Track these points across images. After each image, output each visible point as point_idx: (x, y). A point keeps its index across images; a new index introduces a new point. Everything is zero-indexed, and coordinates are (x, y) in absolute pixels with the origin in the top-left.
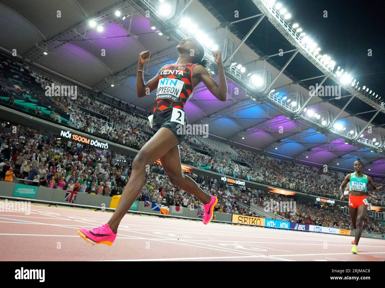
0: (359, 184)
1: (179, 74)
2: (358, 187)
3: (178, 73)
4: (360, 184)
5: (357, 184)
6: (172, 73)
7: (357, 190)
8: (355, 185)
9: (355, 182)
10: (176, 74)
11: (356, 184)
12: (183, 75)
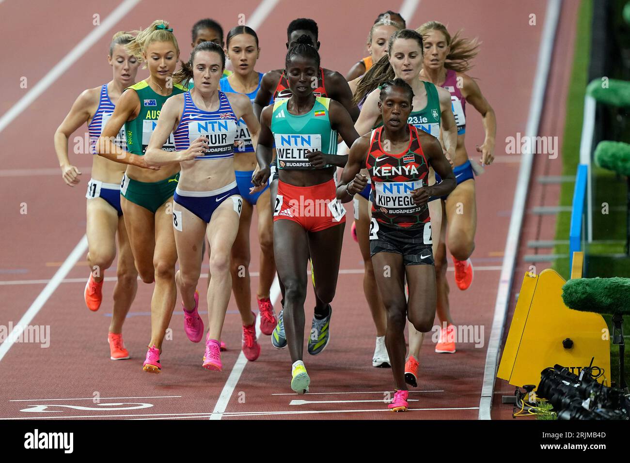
0: (299, 140)
1: (411, 174)
2: (296, 154)
3: (410, 171)
4: (303, 139)
5: (292, 140)
6: (400, 173)
7: (294, 165)
8: (286, 146)
9: (286, 136)
10: (407, 174)
11: (289, 143)
12: (417, 173)
